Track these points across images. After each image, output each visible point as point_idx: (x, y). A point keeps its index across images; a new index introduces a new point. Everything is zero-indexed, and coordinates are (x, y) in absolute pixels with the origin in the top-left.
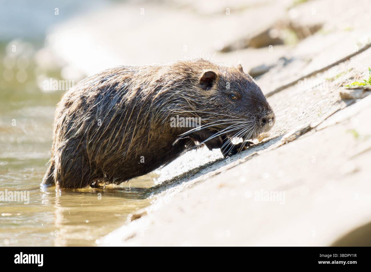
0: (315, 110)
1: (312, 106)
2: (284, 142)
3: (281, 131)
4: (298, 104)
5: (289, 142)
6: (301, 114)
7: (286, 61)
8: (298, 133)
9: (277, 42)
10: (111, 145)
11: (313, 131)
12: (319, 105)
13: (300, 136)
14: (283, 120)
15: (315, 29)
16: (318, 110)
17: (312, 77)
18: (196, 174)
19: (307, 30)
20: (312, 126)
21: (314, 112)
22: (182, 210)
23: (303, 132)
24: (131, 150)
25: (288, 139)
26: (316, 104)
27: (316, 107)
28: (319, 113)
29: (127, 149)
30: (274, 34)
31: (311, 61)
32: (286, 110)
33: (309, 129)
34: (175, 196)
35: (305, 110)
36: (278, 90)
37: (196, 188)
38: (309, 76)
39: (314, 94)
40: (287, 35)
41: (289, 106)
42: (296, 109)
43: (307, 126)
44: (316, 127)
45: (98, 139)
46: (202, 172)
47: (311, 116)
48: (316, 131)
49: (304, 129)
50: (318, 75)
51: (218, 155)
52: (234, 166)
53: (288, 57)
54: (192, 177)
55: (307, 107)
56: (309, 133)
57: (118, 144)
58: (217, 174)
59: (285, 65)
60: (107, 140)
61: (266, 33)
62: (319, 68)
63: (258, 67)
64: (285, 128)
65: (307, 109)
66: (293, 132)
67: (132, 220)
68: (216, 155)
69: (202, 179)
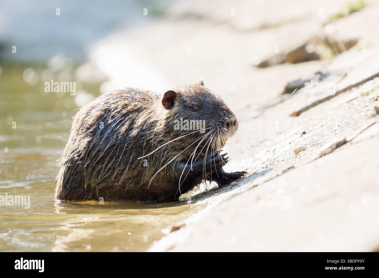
0: (351, 124)
1: (347, 120)
2: (320, 156)
3: (317, 144)
4: (333, 118)
5: (325, 155)
6: (337, 128)
7: (322, 76)
8: (334, 147)
9: (313, 57)
10: (104, 171)
11: (348, 144)
12: (354, 119)
13: (336, 149)
14: (319, 134)
15: (350, 44)
16: (353, 124)
17: (348, 92)
18: (234, 186)
19: (342, 46)
20: (347, 140)
21: (349, 126)
22: (220, 222)
23: (339, 145)
24: (122, 183)
25: (324, 153)
26: (351, 118)
27: (351, 120)
28: (355, 126)
29: (119, 181)
30: (310, 49)
31: (346, 75)
32: (322, 124)
33: (345, 142)
34: (213, 208)
35: (340, 124)
36: (314, 105)
37: (234, 200)
38: (345, 90)
39: (349, 108)
40: (323, 51)
41: (325, 119)
42: (332, 123)
43: (343, 139)
44: (351, 140)
45: (94, 163)
46: (240, 185)
47: (347, 129)
48: (352, 144)
49: (340, 142)
50: (353, 89)
51: (256, 168)
52: (272, 179)
53: (324, 71)
54: (230, 190)
55: (343, 121)
56: (344, 146)
57: (110, 173)
58: (255, 186)
59: (321, 80)
60: (102, 166)
61: (302, 48)
62: (354, 82)
63: (295, 82)
64: (321, 141)
65: (343, 122)
66: (329, 145)
67: (171, 232)
68: (253, 168)
69: (239, 192)
